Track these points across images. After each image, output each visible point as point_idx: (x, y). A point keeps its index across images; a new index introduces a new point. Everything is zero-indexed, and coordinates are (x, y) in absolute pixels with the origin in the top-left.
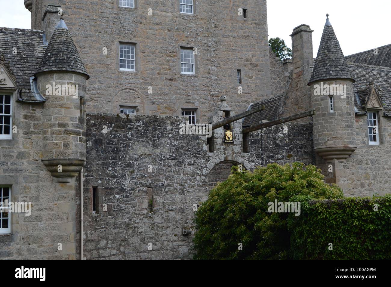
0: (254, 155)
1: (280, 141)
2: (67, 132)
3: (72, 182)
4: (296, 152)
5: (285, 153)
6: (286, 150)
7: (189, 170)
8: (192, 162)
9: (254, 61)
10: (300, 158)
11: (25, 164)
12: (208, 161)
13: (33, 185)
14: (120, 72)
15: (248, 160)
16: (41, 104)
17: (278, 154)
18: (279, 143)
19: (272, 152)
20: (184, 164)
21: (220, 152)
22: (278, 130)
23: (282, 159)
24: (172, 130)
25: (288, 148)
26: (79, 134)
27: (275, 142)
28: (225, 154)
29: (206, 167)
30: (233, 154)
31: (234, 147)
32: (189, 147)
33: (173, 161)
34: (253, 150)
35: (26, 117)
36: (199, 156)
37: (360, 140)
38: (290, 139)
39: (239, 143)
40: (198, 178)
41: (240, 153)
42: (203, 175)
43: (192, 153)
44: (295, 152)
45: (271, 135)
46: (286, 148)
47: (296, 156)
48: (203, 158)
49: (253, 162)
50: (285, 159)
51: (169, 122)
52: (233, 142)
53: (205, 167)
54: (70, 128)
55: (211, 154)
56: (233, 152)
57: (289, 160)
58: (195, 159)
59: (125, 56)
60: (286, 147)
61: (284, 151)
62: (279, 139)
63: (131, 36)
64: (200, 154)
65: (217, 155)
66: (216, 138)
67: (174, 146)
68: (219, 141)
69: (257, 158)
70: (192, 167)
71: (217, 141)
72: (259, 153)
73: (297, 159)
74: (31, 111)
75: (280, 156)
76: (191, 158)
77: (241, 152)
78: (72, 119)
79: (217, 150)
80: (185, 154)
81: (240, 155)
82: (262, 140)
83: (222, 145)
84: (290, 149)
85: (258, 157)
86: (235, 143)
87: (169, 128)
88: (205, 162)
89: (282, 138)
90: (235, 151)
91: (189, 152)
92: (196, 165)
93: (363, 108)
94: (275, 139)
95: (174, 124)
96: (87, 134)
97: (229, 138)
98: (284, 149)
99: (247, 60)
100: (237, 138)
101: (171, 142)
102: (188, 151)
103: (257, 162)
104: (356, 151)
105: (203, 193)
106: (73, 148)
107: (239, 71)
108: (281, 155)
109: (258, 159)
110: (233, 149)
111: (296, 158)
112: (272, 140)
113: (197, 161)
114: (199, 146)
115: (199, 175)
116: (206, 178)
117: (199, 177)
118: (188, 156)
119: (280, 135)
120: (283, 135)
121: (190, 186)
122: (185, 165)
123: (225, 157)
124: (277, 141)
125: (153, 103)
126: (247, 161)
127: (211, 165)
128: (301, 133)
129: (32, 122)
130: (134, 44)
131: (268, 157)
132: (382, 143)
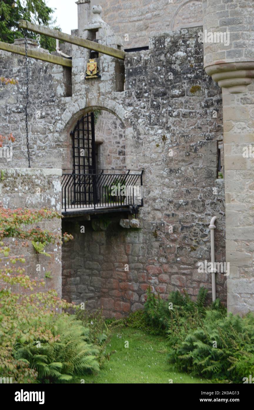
0: (133, 93)
1: (179, 65)
4: (207, 80)
5: (187, 85)
6: (190, 79)
7: (39, 125)
8: (44, 114)
10: (216, 91)
12: (64, 110)
15: (122, 104)
17: (174, 87)
18: (178, 69)
19: (163, 85)
20: (33, 118)
21: (81, 95)
22: (176, 46)
23: (182, 95)
25: (193, 76)
27: (170, 68)
28: (87, 97)
29: (61, 119)
30: (99, 96)
31: (101, 85)
32: (40, 92)
33: (20, 115)
34: (130, 86)
36: (52, 103)
38: (197, 60)
39: (109, 78)
40: (50, 136)
41: (110, 93)
42: (57, 131)
43: (43, 101)
44: (205, 80)
45: (163, 57)
46: (189, 75)
47: (208, 88)
48: (58, 106)
49: (130, 105)
50: (187, 95)
52: (100, 77)
53: (59, 120)
55: (68, 99)
56: (99, 93)
57: (194, 97)
58: (48, 109)
60: (191, 73)
61: (185, 81)
62: (178, 62)
64: (53, 101)
65: (76, 100)
66: (75, 75)
67: (21, 93)
68: (79, 79)
69: (137, 98)
70: (43, 121)
71: (76, 79)
72: (141, 89)
73: (209, 92)
75: (177, 92)
76: (42, 108)
77: (111, 91)
79: (76, 92)
80: (34, 104)
81: (109, 96)
82: (145, 68)
83: (84, 83)
84: (197, 77)
85: (139, 96)
86: (102, 79)
88: (60, 112)
89: (184, 60)
90: (102, 90)
91: (40, 100)
92: (49, 117)
94: (170, 62)
97: (92, 73)
98: (185, 79)
100: (106, 69)
103: (137, 105)
105: (55, 158)
108: (179, 88)
109: (140, 100)
110: (99, 89)
111: (206, 92)
112: (164, 66)
113: (49, 112)
114: (52, 90)
115: (52, 132)
116: (60, 135)
117: (51, 134)
118: (38, 106)
119: (181, 54)
120: (185, 54)
121: (39, 148)
122: (35, 118)
123: (86, 103)
124: (173, 66)
126: (121, 106)
127: (67, 116)
131: (156, 95)
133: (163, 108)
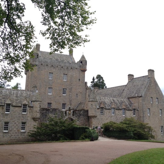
2: (37, 112)
3: (37, 122)
9: (81, 92)
11: (29, 118)
13: (30, 122)
14: (48, 95)
16: (32, 107)
17: (80, 116)
26: (39, 113)
27: (80, 114)
28: (69, 116)
35: (29, 109)
37: (98, 114)
38: (83, 113)
39: (72, 114)
48: (64, 117)
49: (74, 118)
50: (82, 117)
54: (38, 112)
63: (51, 86)
65: (67, 117)
66: (67, 113)
77: (72, 116)
78: (38, 110)
79: (67, 115)
85: (76, 117)
93: (100, 107)
95: (58, 110)
96: (40, 113)
98: (82, 115)
99: (79, 92)
104: (97, 116)
106: (38, 115)
107: (77, 94)
125: (56, 102)
127: (65, 119)
129: (31, 110)
130: (52, 88)
132: (104, 115)
133: (79, 119)
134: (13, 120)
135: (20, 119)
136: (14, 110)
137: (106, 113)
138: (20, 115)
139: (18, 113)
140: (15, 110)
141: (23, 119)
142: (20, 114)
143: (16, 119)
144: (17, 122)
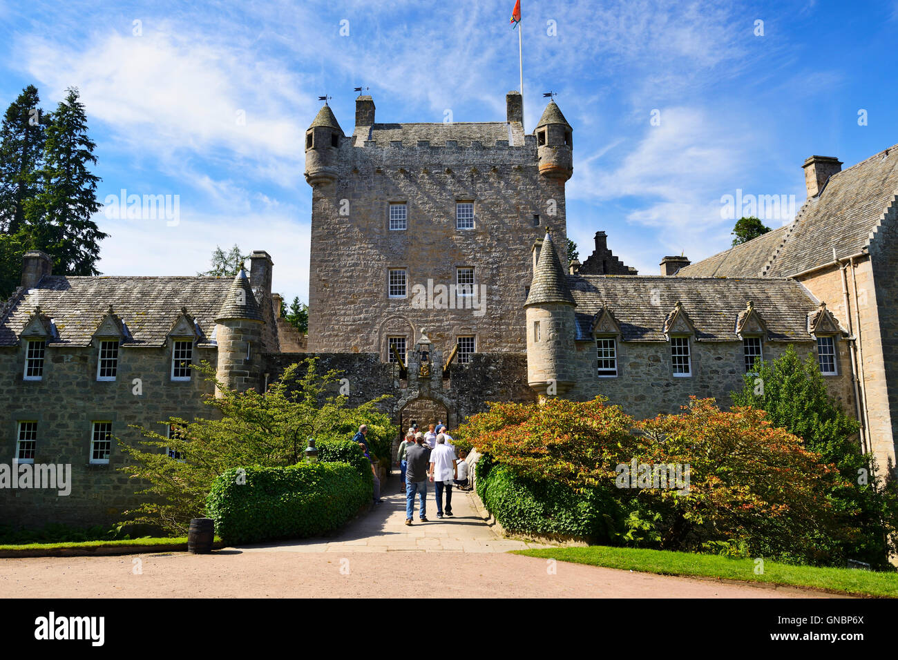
0: (457, 390)
4: (512, 386)
5: (497, 388)
6: (499, 384)
10: (518, 394)
12: (400, 398)
15: (448, 397)
16: (215, 349)
17: (489, 389)
18: (490, 377)
19: (479, 387)
21: (414, 388)
22: (489, 363)
23: (494, 395)
24: (360, 366)
25: (502, 383)
26: (245, 374)
27: (485, 376)
28: (419, 390)
29: (397, 404)
30: (430, 390)
31: (431, 383)
33: (360, 399)
35: (202, 361)
36: (390, 392)
37: (583, 372)
38: (504, 373)
39: (438, 378)
43: (381, 390)
45: (479, 369)
48: (395, 395)
49: (453, 398)
50: (497, 395)
51: (358, 358)
53: (395, 404)
55: (404, 390)
56: (430, 388)
57: (502, 397)
59: (396, 282)
60: (500, 381)
61: (496, 386)
62: (490, 373)
63: (401, 260)
65: (411, 392)
66: (410, 374)
67: (361, 383)
68: (413, 377)
69: (459, 394)
70: (380, 404)
71: (411, 377)
72: (463, 388)
73: (513, 394)
74: (207, 356)
75: (489, 392)
77: (439, 388)
78: (237, 361)
79: (411, 386)
80: (373, 391)
81: (437, 391)
82: (466, 374)
83: (417, 380)
84: (505, 384)
85: (462, 393)
86: (432, 379)
87: (357, 365)
88: (396, 399)
89: (494, 372)
90: (432, 386)
91: (379, 389)
93: (590, 335)
94: (484, 373)
95: (363, 360)
97: (424, 374)
98: (496, 384)
100: (436, 372)
101: (359, 379)
102: (377, 387)
103: (460, 399)
104: (578, 385)
106: (237, 388)
110: (429, 385)
111: (511, 394)
112: (480, 375)
114: (390, 383)
119: (492, 368)
120: (495, 368)
123: (419, 394)
124: (488, 376)
128: (521, 365)
130: (405, 268)
131: (475, 393)
132: (620, 374)
133: (479, 402)
134: (128, 413)
135: (162, 405)
136: (133, 365)
137: (635, 366)
138: (156, 388)
139: (151, 380)
140: (137, 364)
141: (171, 404)
142: (159, 383)
143: (141, 404)
144: (147, 419)
